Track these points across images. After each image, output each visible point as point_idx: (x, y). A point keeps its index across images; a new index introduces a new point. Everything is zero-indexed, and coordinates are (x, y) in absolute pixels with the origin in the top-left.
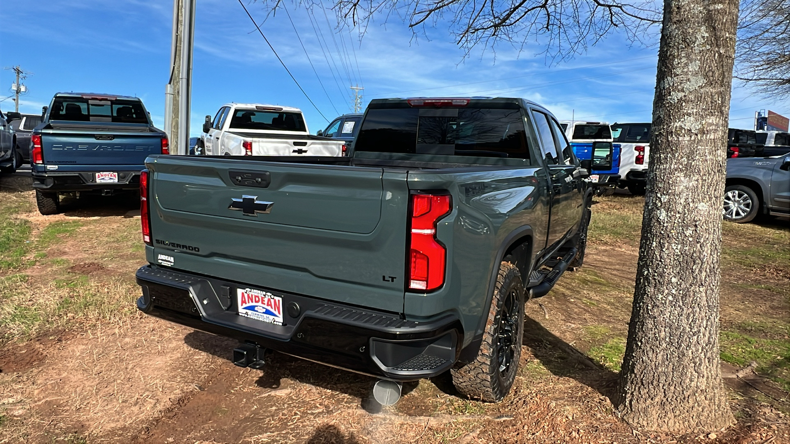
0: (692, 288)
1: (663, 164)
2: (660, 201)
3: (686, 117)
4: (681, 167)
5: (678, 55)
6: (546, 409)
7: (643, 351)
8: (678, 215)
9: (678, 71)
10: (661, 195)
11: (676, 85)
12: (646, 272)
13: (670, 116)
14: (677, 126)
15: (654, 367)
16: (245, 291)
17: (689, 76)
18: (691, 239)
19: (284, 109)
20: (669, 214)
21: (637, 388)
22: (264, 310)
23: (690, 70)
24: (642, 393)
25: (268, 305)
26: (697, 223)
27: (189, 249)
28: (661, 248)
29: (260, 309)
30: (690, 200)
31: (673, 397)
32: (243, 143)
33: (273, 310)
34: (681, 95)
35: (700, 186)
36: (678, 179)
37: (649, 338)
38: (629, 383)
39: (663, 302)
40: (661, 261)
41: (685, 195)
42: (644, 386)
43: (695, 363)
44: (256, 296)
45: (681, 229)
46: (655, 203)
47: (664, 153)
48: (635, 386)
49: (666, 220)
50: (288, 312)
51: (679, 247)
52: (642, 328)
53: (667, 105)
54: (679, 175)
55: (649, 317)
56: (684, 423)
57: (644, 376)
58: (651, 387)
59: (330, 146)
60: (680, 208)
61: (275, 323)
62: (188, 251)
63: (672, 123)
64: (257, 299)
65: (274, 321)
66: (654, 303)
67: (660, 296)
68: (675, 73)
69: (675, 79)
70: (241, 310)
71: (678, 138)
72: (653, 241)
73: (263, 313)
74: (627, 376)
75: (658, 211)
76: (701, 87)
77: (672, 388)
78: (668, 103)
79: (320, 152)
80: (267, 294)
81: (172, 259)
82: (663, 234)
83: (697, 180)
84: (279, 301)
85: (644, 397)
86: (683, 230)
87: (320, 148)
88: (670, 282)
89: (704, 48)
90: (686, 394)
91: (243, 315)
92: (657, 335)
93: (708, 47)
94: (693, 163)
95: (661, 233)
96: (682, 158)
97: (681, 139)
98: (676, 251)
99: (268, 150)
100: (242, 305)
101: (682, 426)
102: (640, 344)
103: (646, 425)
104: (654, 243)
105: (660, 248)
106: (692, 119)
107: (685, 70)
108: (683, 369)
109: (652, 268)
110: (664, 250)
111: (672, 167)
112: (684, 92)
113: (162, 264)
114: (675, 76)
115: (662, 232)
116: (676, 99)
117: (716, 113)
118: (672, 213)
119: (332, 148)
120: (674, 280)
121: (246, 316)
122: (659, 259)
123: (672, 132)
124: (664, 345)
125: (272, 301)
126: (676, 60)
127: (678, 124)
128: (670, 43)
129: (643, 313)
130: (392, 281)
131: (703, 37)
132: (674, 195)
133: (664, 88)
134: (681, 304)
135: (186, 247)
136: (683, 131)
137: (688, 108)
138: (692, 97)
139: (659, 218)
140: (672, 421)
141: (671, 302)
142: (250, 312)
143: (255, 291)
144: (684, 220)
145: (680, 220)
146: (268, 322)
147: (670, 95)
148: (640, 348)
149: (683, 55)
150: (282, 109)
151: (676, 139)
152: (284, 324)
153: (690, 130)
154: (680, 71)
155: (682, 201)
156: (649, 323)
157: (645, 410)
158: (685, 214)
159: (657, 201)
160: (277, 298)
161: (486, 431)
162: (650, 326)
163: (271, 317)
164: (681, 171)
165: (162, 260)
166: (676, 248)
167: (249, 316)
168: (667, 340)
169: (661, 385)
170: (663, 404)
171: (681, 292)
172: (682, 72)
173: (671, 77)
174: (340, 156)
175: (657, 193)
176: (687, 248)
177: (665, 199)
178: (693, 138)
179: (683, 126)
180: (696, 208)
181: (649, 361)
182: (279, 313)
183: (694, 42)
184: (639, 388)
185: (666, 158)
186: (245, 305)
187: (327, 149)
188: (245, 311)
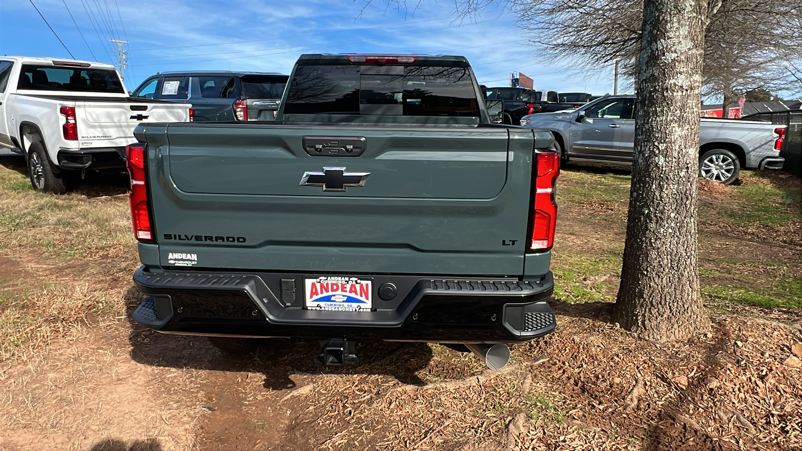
0: (686, 220)
1: (659, 116)
2: (658, 149)
3: (679, 75)
4: (675, 118)
5: (671, 20)
6: (572, 344)
7: (650, 278)
8: (674, 160)
9: (671, 34)
10: (659, 144)
11: (669, 47)
12: (646, 212)
13: (664, 74)
14: (671, 84)
15: (660, 290)
16: (318, 280)
17: (681, 39)
18: (684, 179)
19: (92, 65)
20: (667, 160)
21: (647, 310)
22: (345, 299)
23: (681, 33)
24: (653, 313)
25: (351, 291)
26: (689, 166)
27: (228, 240)
28: (661, 188)
29: (339, 296)
30: (683, 147)
31: (677, 311)
32: (61, 109)
33: (358, 297)
34: (674, 55)
35: (689, 134)
36: (674, 129)
37: (655, 266)
38: (639, 307)
39: (665, 234)
40: (661, 200)
41: (678, 142)
42: (654, 307)
43: (689, 281)
44: (332, 285)
45: (676, 171)
46: (653, 151)
47: (660, 107)
48: (646, 308)
49: (664, 165)
50: (380, 295)
51: (676, 186)
52: (647, 259)
53: (662, 65)
54: (674, 125)
55: (653, 249)
56: (685, 330)
57: (653, 299)
58: (660, 306)
59: (176, 110)
60: (675, 154)
61: (361, 310)
62: (226, 243)
63: (667, 81)
64: (335, 287)
65: (360, 309)
66: (657, 236)
67: (662, 230)
68: (668, 36)
69: (669, 41)
70: (310, 303)
71: (673, 93)
72: (652, 184)
73: (344, 302)
74: (635, 302)
75: (656, 158)
76: (690, 49)
77: (676, 304)
78: (662, 63)
79: (165, 117)
80: (351, 279)
81: (194, 257)
82: (662, 178)
83: (688, 130)
84: (367, 285)
85: (655, 316)
86: (678, 172)
87: (163, 112)
88: (669, 217)
89: (691, 15)
90: (686, 306)
91: (314, 308)
92: (662, 263)
93: (695, 14)
94: (685, 115)
95: (660, 176)
96: (676, 110)
97: (675, 94)
98: (674, 190)
99: (97, 116)
100: (311, 297)
101: (684, 333)
102: (645, 273)
103: (659, 338)
104: (654, 186)
105: (659, 189)
106: (683, 76)
107: (677, 34)
108: (683, 287)
109: (653, 207)
110: (664, 190)
111: (668, 119)
112: (676, 53)
113: (176, 265)
114: (668, 39)
115: (662, 175)
116: (670, 59)
117: (699, 72)
118: (670, 159)
119: (178, 113)
120: (673, 215)
121: (318, 309)
122: (659, 199)
123: (667, 88)
124: (667, 270)
125: (358, 286)
126: (669, 24)
127: (672, 81)
128: (662, 9)
129: (646, 246)
130: (513, 244)
131: (691, 5)
132: (671, 143)
133: (657, 49)
134: (678, 234)
135: (223, 239)
136: (677, 87)
137: (680, 67)
138: (683, 57)
139: (657, 164)
140: (677, 332)
141: (670, 233)
142: (322, 304)
143: (333, 278)
144: (679, 164)
145: (676, 164)
146: (351, 310)
147: (664, 56)
148: (647, 276)
149: (675, 20)
150: (90, 65)
151: (671, 94)
152: (373, 310)
153: (682, 87)
154: (673, 35)
155: (677, 147)
156: (653, 254)
157: (657, 326)
158: (679, 158)
159: (655, 149)
160: (364, 283)
161: (535, 376)
162: (654, 256)
163: (355, 305)
164: (676, 122)
165: (175, 260)
166: (674, 188)
167: (323, 309)
168: (669, 265)
169: (667, 303)
170: (669, 318)
171: (678, 224)
172: (675, 35)
173: (665, 39)
174: (188, 121)
175: (654, 142)
176: (681, 187)
177: (662, 147)
178: (684, 94)
179: (677, 83)
180: (688, 153)
181: (656, 285)
182: (367, 298)
183: (685, 10)
184: (650, 309)
185: (662, 111)
186: (315, 297)
187: (173, 114)
188: (316, 304)
